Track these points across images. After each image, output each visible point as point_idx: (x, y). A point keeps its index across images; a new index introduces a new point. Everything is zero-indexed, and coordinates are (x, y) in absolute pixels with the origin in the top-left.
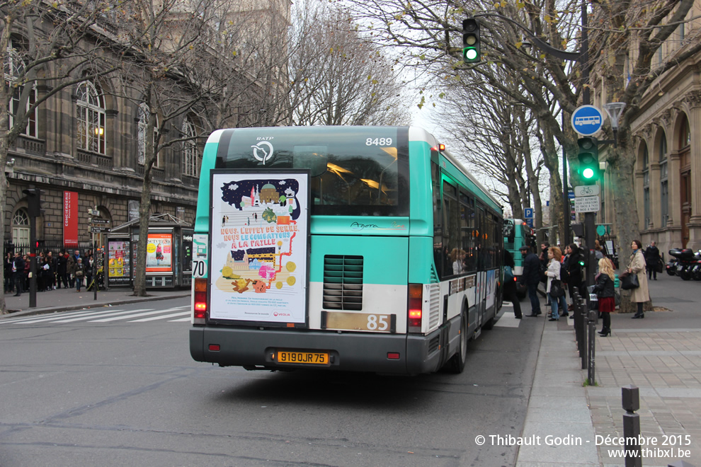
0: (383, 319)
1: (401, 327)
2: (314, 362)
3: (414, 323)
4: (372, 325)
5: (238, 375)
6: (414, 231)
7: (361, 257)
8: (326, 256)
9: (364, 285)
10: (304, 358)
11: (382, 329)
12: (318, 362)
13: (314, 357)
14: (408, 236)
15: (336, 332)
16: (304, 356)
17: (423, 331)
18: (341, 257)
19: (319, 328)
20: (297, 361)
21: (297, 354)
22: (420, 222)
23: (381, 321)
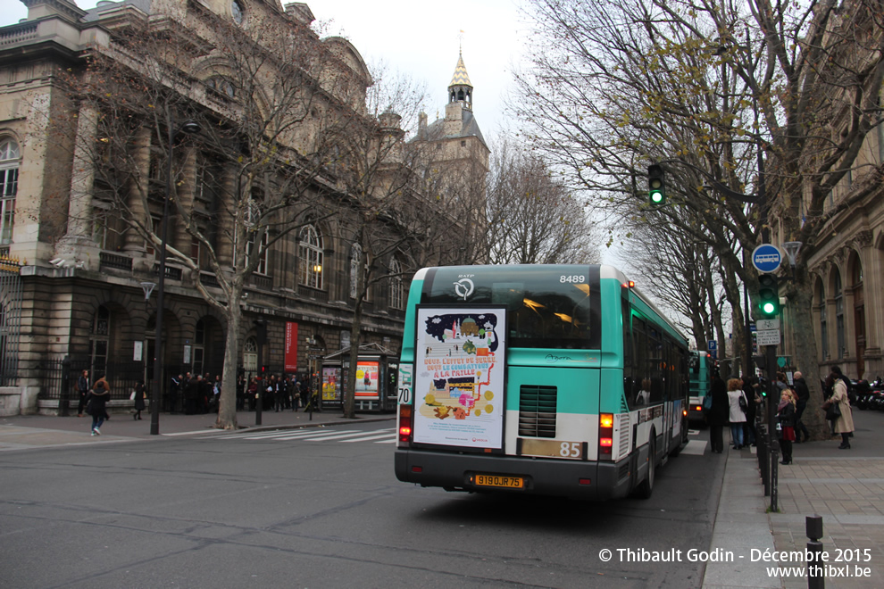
0: (576, 447)
1: (593, 454)
2: (509, 485)
3: (605, 451)
4: (565, 452)
5: (437, 495)
6: (606, 363)
7: (555, 388)
8: (522, 386)
9: (558, 414)
10: (500, 481)
11: (574, 456)
12: (513, 486)
13: (510, 481)
14: (600, 368)
15: (531, 458)
16: (500, 479)
17: (613, 459)
18: (536, 387)
19: (515, 454)
20: (493, 484)
21: (494, 478)
22: (611, 355)
23: (573, 449)
